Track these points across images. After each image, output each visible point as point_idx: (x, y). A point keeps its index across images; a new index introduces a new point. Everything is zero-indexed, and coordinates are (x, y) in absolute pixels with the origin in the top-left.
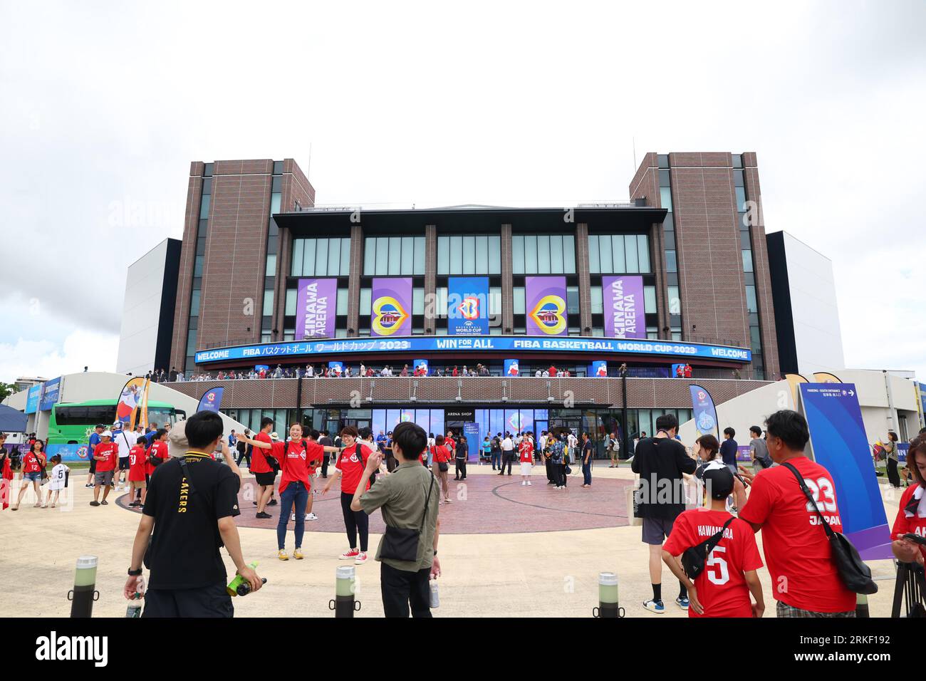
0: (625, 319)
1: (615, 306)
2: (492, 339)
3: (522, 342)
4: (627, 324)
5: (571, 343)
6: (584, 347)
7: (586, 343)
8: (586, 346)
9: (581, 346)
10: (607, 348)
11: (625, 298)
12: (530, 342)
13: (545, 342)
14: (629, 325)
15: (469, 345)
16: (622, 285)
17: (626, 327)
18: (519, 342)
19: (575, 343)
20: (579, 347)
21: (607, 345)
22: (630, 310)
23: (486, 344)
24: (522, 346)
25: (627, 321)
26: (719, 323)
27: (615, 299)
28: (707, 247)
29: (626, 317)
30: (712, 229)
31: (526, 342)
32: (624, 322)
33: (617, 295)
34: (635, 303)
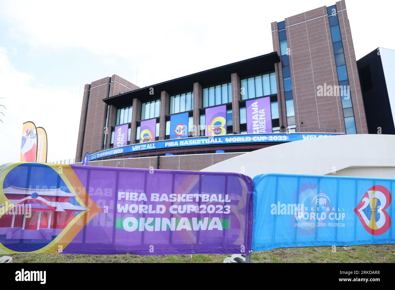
0: (259, 125)
1: (253, 118)
2: (155, 143)
3: (169, 143)
4: (260, 128)
5: (196, 141)
6: (203, 143)
7: (205, 140)
8: (205, 142)
9: (202, 142)
10: (218, 142)
11: (260, 112)
12: (173, 143)
13: (181, 142)
14: (262, 128)
15: (145, 148)
16: (257, 104)
17: (260, 129)
18: (167, 143)
19: (198, 141)
20: (200, 143)
21: (218, 140)
22: (262, 119)
23: (152, 146)
24: (169, 146)
25: (260, 126)
26: (320, 119)
27: (253, 113)
28: (311, 70)
29: (260, 123)
30: (313, 58)
31: (171, 143)
32: (259, 127)
33: (254, 111)
34: (265, 114)
